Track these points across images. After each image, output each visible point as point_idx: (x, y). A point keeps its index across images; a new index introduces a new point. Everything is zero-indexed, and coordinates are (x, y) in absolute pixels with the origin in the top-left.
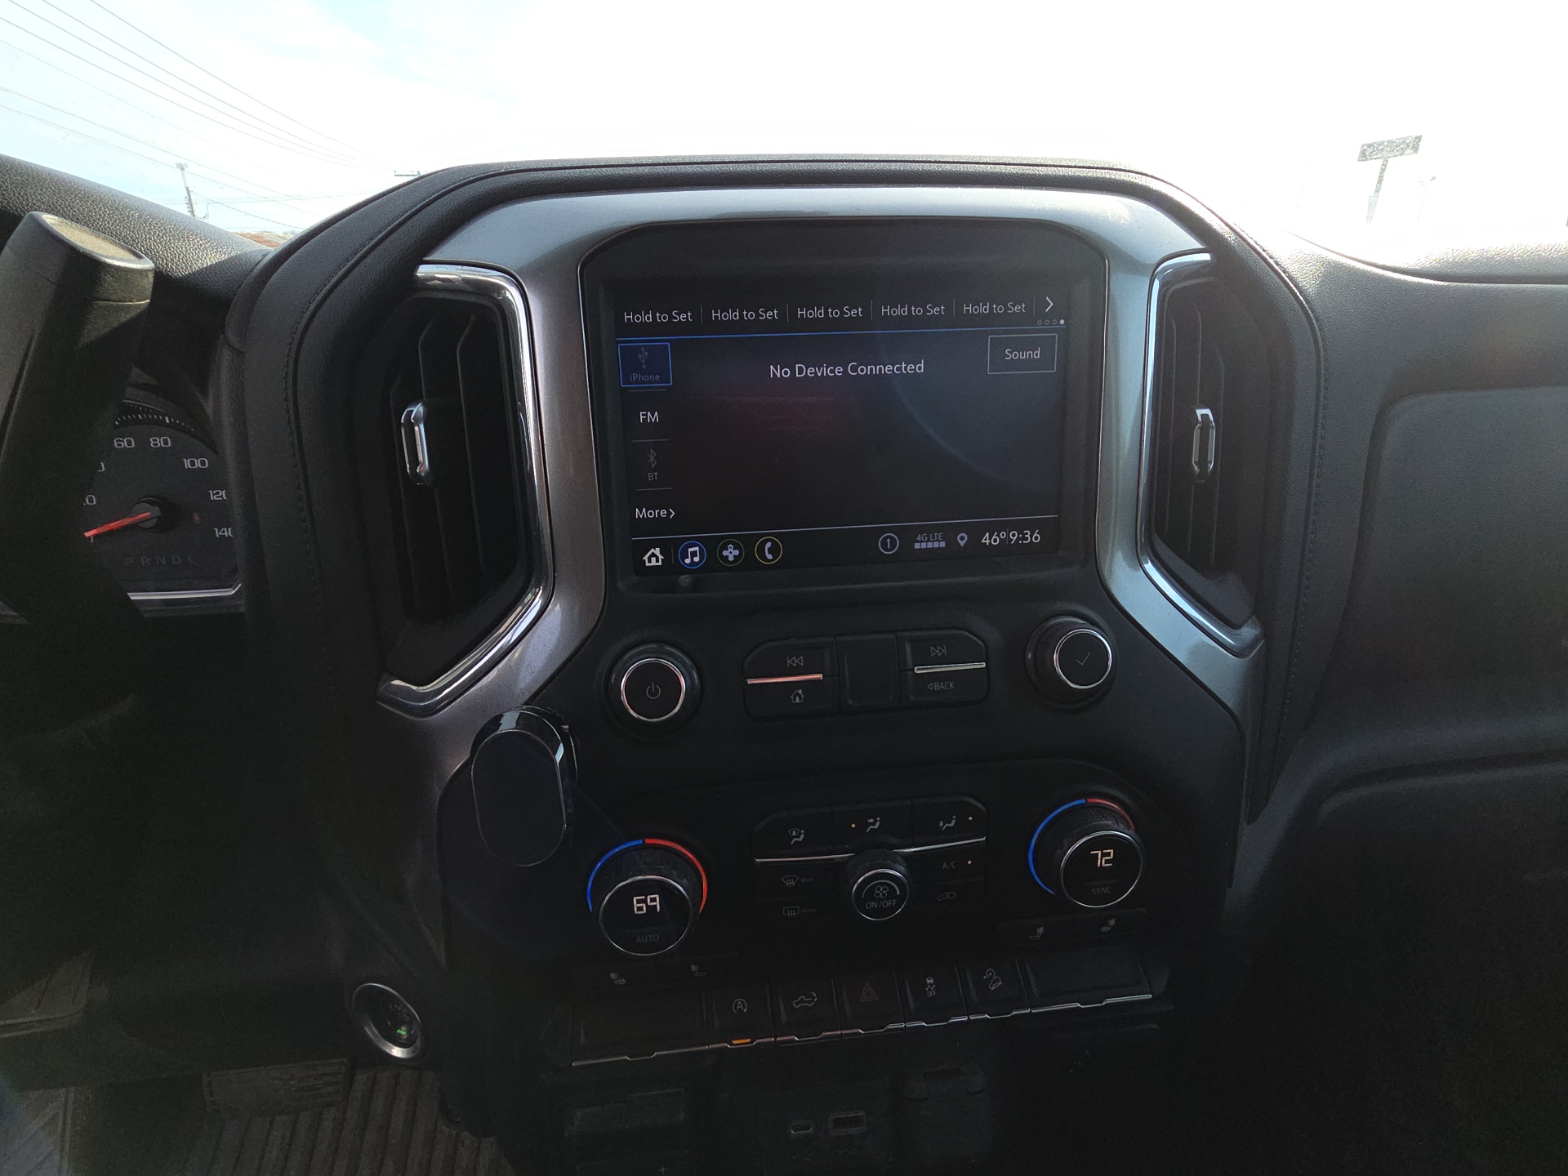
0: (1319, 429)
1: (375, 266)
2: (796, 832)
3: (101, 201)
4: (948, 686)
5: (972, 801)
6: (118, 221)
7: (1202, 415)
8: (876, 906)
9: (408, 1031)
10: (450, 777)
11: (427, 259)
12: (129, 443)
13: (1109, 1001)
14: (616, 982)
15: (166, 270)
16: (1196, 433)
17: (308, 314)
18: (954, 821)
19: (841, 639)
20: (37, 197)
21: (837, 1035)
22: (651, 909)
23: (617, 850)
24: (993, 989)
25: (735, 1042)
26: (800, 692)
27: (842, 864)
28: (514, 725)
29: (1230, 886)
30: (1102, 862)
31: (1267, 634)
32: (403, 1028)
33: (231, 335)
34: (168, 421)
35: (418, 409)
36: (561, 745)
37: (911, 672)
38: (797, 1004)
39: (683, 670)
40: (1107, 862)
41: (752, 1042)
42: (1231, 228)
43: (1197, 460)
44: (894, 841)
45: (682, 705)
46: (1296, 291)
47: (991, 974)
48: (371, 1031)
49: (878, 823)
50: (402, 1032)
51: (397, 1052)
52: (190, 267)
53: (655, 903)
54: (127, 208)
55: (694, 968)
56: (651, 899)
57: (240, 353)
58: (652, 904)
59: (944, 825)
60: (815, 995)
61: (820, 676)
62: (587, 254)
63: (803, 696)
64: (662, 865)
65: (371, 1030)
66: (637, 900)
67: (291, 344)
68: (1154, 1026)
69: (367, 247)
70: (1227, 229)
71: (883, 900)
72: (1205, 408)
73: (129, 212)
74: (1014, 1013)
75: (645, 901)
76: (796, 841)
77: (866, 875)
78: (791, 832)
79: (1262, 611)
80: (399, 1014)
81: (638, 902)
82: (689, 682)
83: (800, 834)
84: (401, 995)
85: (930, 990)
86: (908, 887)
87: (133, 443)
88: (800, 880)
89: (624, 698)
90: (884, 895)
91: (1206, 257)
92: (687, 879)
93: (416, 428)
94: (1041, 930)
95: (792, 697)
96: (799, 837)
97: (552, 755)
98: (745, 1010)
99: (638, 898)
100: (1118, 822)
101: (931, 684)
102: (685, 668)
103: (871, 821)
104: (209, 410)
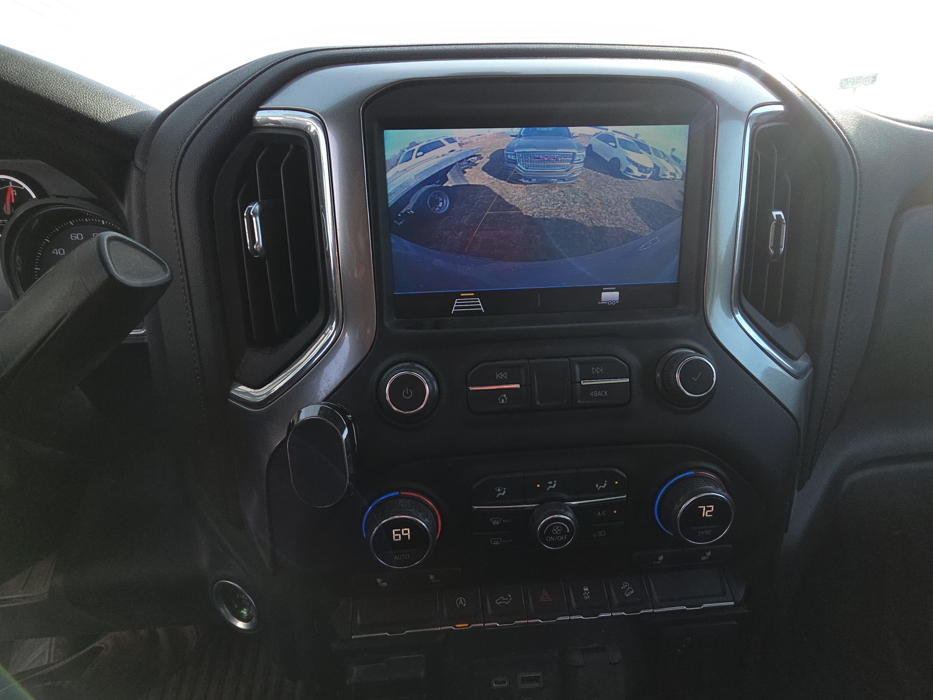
0: (854, 226)
1: (228, 113)
2: (501, 489)
3: (55, 72)
4: (604, 393)
5: (616, 470)
6: (65, 85)
7: (776, 215)
8: (553, 540)
9: (248, 612)
10: (274, 448)
11: (262, 107)
12: (80, 236)
13: (705, 605)
14: (380, 585)
15: (96, 118)
16: (773, 226)
17: (185, 144)
18: (605, 484)
19: (532, 361)
20: (13, 67)
21: (525, 623)
22: (404, 538)
23: (382, 498)
24: (627, 595)
25: (457, 626)
26: (505, 396)
27: (531, 511)
28: (316, 414)
29: (786, 531)
30: (705, 514)
31: (815, 363)
32: (244, 610)
33: (138, 161)
34: (103, 223)
35: (255, 207)
36: (347, 428)
37: (579, 384)
38: (498, 602)
39: (428, 380)
40: (709, 513)
41: (468, 626)
42: (798, 89)
43: (772, 245)
44: (566, 497)
45: (426, 403)
46: (842, 132)
47: (626, 586)
48: (225, 611)
49: (555, 485)
50: (244, 612)
51: (240, 625)
52: (112, 116)
53: (407, 534)
54: (72, 77)
55: (432, 577)
56: (404, 531)
57: (142, 173)
58: (405, 534)
59: (599, 486)
60: (510, 596)
61: (518, 386)
62: (366, 100)
63: (506, 399)
64: (411, 508)
65: (224, 609)
66: (395, 532)
67: (174, 164)
68: (734, 623)
69: (223, 100)
70: (796, 89)
71: (558, 535)
72: (779, 210)
73: (73, 80)
74: (642, 612)
75: (400, 532)
76: (500, 495)
77: (546, 519)
78: (497, 489)
79: (811, 348)
80: (242, 600)
81: (396, 533)
82: (431, 388)
83: (503, 490)
84: (244, 589)
85: (586, 595)
86: (575, 528)
87: (82, 237)
88: (502, 521)
89: (388, 398)
90: (559, 532)
91: (781, 108)
92: (428, 518)
93: (254, 219)
94: (661, 558)
95: (499, 399)
96: (502, 493)
97: (341, 435)
98: (464, 605)
99: (395, 530)
100: (717, 487)
101: (592, 392)
102: (428, 378)
103: (551, 483)
104: (125, 211)
